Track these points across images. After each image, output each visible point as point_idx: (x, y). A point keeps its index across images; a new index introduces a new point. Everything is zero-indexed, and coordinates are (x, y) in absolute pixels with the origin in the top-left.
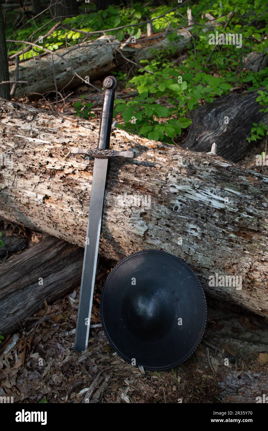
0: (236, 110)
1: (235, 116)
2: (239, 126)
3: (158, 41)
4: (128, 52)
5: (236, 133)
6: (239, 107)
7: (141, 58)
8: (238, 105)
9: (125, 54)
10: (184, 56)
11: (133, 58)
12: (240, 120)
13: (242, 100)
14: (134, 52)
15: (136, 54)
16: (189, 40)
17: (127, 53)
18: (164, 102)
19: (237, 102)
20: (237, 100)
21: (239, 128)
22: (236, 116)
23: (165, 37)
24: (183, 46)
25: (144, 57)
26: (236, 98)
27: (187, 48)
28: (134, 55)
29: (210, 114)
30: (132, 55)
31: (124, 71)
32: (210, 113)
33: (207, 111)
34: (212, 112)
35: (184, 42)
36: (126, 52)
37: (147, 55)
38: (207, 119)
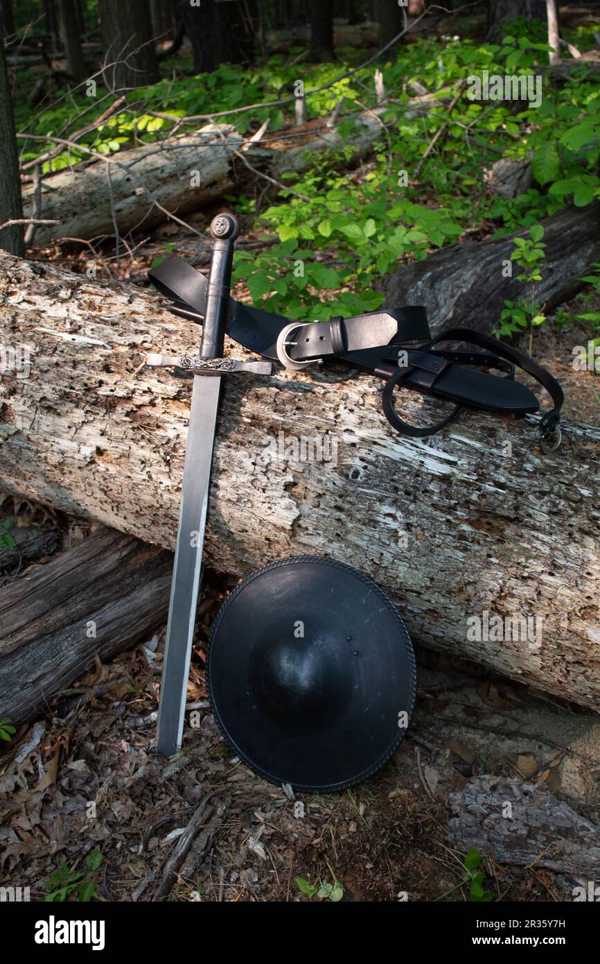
0: (472, 275)
1: (470, 286)
2: (477, 306)
3: (318, 136)
4: (258, 156)
5: (472, 320)
6: (478, 269)
7: (285, 169)
8: (474, 265)
9: (251, 162)
10: (369, 166)
11: (268, 168)
12: (480, 296)
13: (483, 255)
14: (271, 158)
15: (274, 161)
16: (379, 133)
17: (255, 160)
18: (331, 257)
19: (474, 258)
20: (472, 255)
21: (478, 310)
22: (472, 287)
23: (332, 128)
24: (366, 146)
25: (289, 167)
26: (473, 251)
27: (375, 149)
28: (270, 163)
29: (420, 283)
30: (265, 163)
31: (250, 195)
32: (420, 280)
33: (415, 276)
34: (424, 278)
35: (369, 138)
36: (255, 157)
37: (296, 163)
38: (416, 292)
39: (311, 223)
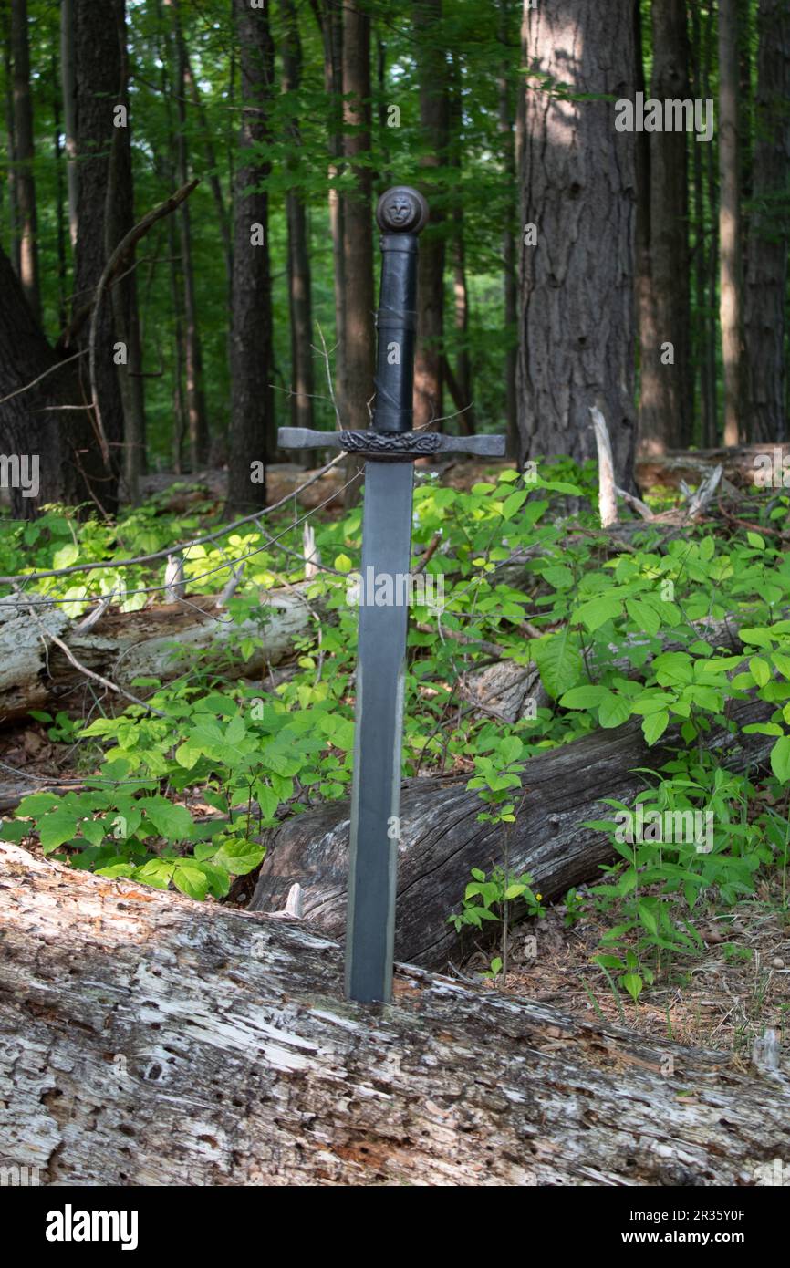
0: (419, 826)
1: (413, 843)
2: (424, 874)
3: (198, 621)
4: (95, 649)
5: (412, 898)
6: (430, 817)
7: (136, 672)
8: (426, 811)
9: (80, 658)
10: (284, 674)
11: (110, 670)
12: (429, 858)
13: (442, 796)
14: (115, 652)
15: (120, 658)
16: (305, 622)
17: (88, 654)
19: (424, 802)
20: (424, 797)
21: (425, 881)
22: (417, 844)
23: (224, 611)
24: (282, 641)
25: (146, 670)
26: (424, 792)
27: (296, 647)
28: (115, 662)
29: (330, 835)
30: (106, 661)
31: (77, 713)
32: (330, 831)
33: (323, 825)
34: (336, 829)
35: (288, 629)
36: (88, 649)
37: (158, 664)
38: (322, 848)
39: (164, 747)
